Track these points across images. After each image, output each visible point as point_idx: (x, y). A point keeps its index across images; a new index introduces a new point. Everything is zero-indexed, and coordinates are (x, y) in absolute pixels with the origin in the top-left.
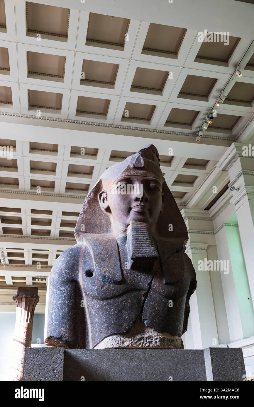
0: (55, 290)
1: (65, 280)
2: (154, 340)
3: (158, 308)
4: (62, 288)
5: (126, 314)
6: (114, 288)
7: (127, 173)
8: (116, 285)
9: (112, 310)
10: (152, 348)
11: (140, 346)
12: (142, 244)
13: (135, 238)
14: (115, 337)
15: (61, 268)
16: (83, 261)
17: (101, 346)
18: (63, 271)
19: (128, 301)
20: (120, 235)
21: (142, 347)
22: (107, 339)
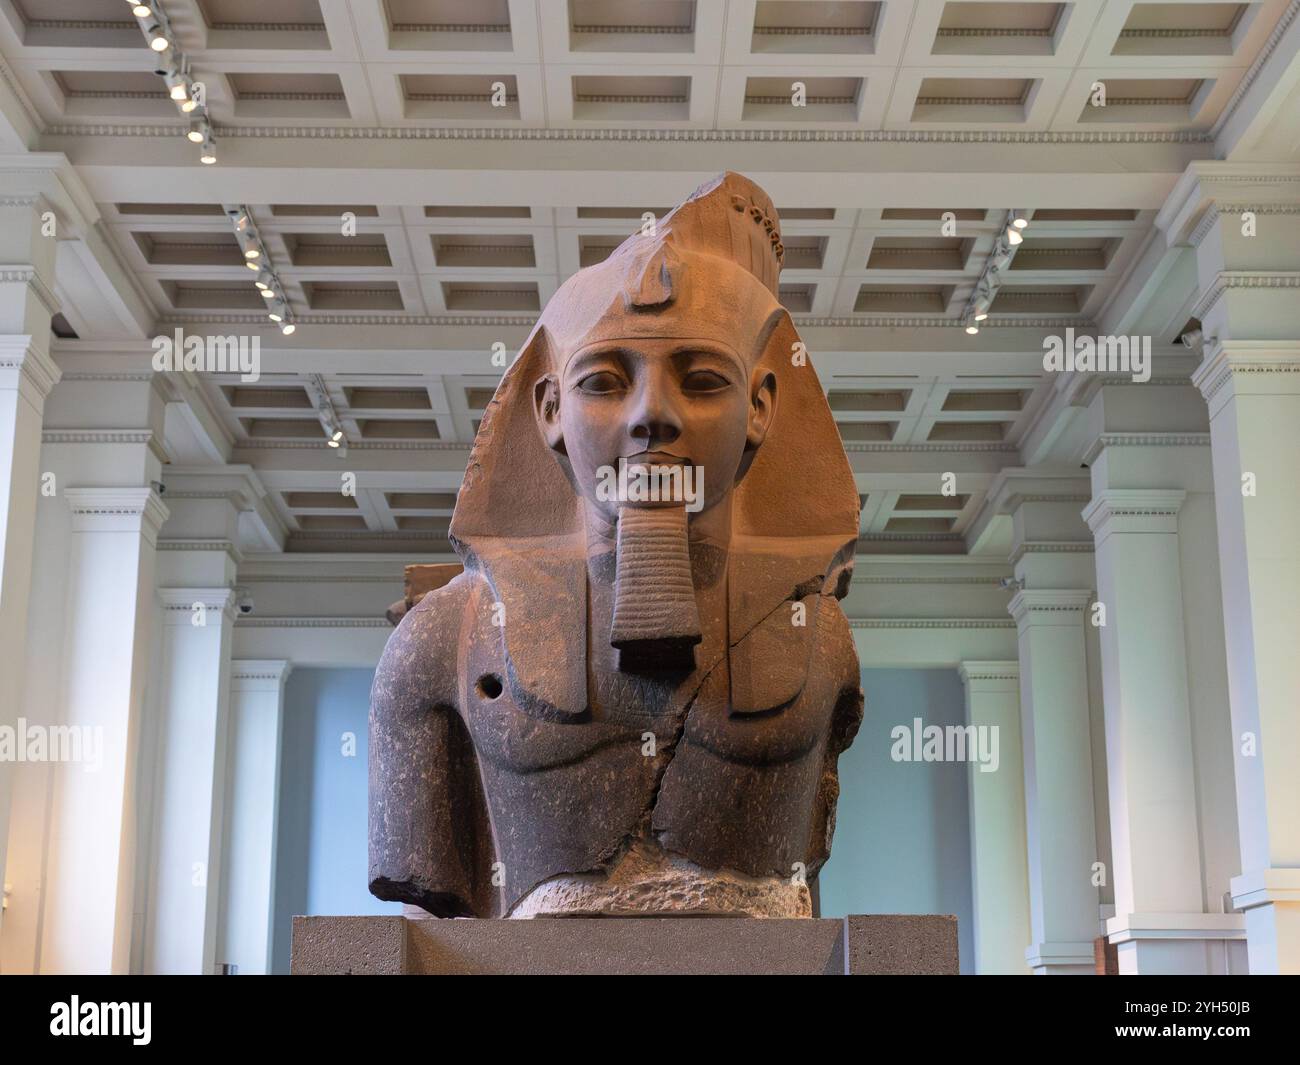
0: (389, 739)
1: (418, 707)
2: (690, 891)
3: (704, 795)
4: (410, 733)
5: (600, 816)
6: (562, 734)
7: (610, 330)
8: (569, 727)
9: (557, 802)
10: (681, 913)
11: (645, 908)
12: (647, 591)
13: (628, 571)
14: (565, 884)
15: (402, 669)
16: (470, 643)
17: (526, 911)
18: (410, 676)
19: (607, 775)
20: (597, 547)
21: (649, 913)
22: (542, 891)
